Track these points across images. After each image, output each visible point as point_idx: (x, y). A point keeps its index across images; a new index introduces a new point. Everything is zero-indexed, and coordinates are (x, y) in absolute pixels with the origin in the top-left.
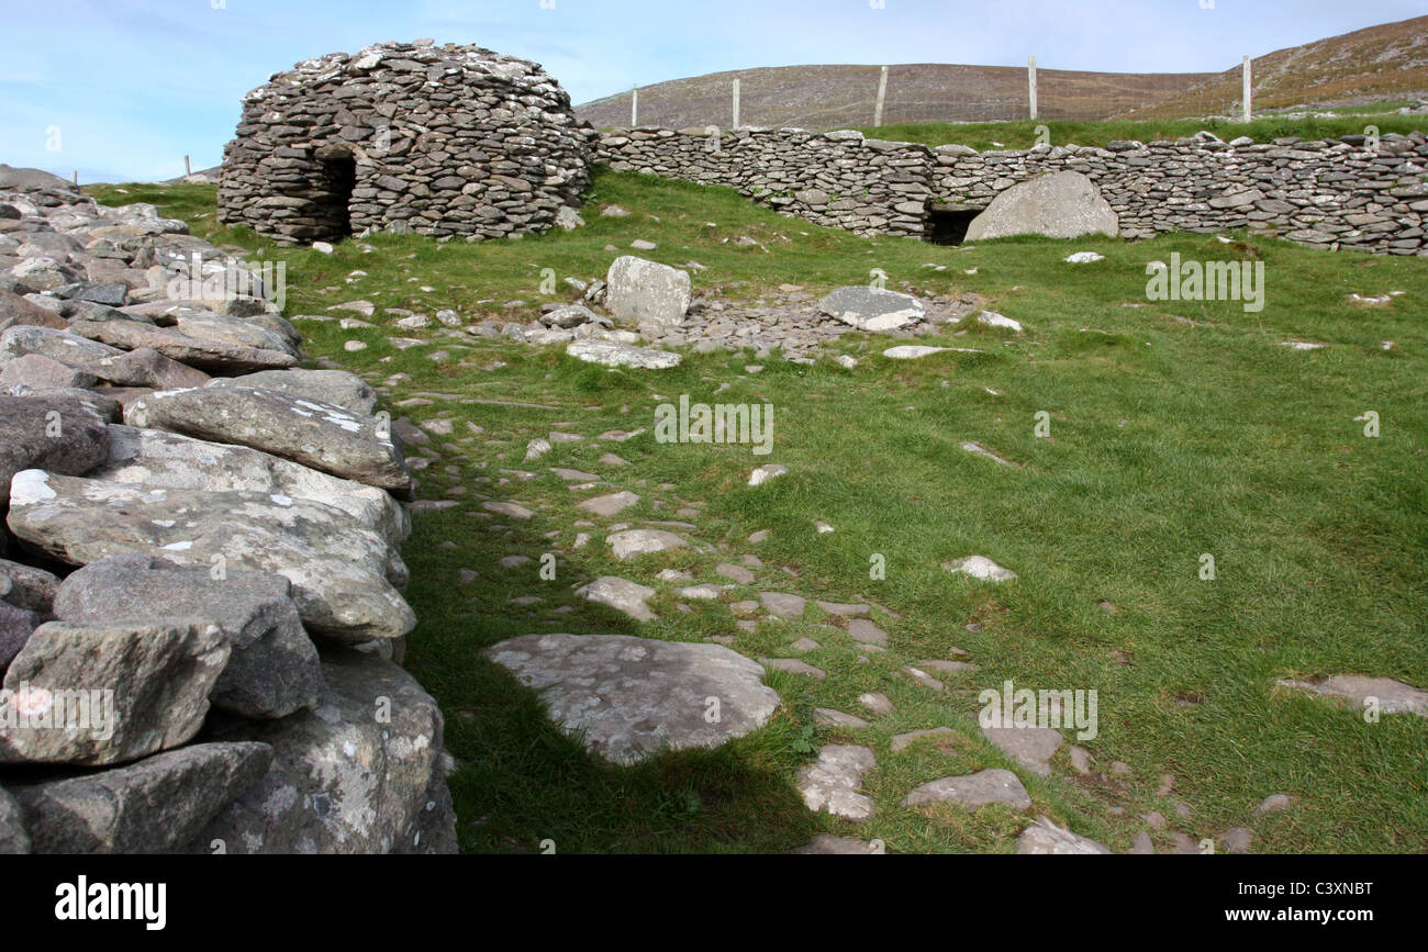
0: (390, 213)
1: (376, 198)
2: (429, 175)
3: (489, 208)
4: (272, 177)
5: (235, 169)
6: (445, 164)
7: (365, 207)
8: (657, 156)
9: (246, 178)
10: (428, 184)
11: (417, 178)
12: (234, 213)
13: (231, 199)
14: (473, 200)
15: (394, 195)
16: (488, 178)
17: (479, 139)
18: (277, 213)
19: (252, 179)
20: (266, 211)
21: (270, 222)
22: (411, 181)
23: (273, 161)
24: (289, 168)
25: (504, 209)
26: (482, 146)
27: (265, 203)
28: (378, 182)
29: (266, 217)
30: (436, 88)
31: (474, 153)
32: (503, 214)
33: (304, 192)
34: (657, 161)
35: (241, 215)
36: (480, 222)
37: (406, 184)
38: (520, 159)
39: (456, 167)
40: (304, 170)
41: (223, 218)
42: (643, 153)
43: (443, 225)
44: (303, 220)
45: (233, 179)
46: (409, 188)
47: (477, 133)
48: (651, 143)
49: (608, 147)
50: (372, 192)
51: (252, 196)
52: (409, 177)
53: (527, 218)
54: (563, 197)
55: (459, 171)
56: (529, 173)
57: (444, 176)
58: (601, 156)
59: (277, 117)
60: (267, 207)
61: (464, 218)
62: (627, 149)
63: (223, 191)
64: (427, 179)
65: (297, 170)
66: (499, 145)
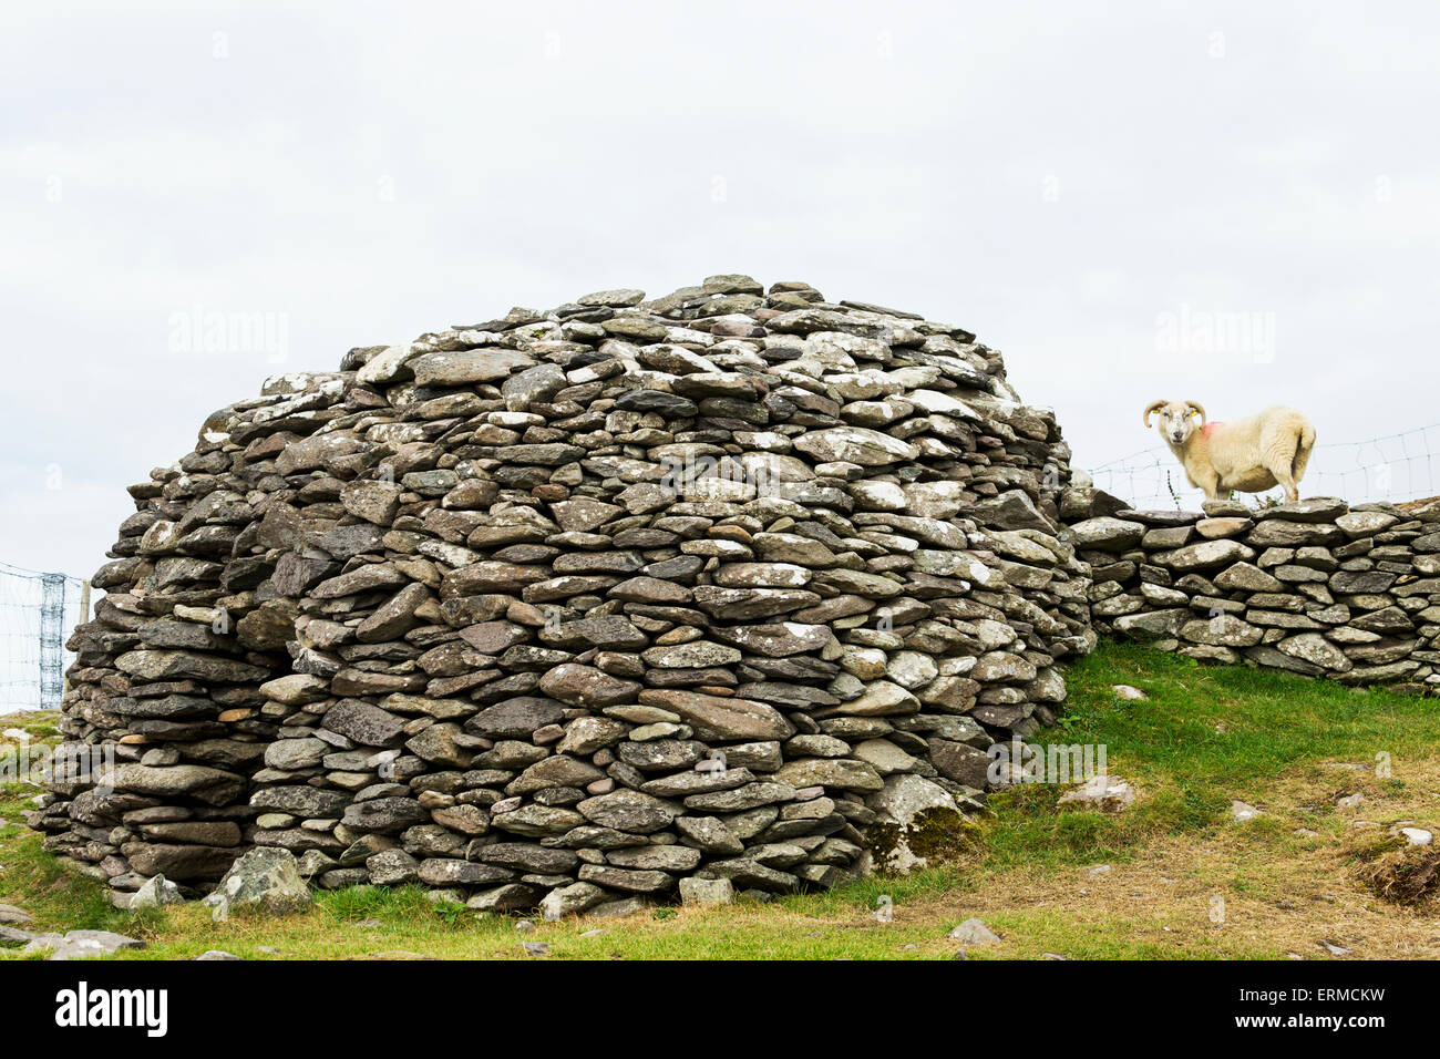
3: (631, 797)
4: (127, 706)
6: (507, 661)
8: (1338, 597)
10: (459, 721)
11: (426, 705)
14: (578, 770)
16: (632, 699)
17: (623, 576)
21: (115, 834)
24: (162, 679)
25: (676, 798)
26: (624, 599)
30: (520, 429)
31: (599, 624)
32: (668, 813)
33: (206, 748)
34: (1337, 614)
36: (588, 843)
37: (398, 725)
38: (741, 635)
39: (542, 668)
40: (208, 686)
42: (1291, 587)
43: (492, 849)
44: (195, 829)
47: (616, 560)
48: (1320, 553)
49: (1176, 573)
52: (401, 702)
53: (749, 826)
54: (912, 749)
55: (548, 681)
56: (773, 678)
57: (505, 696)
58: (1151, 604)
59: (168, 533)
61: (547, 830)
62: (1234, 576)
64: (457, 707)
65: (187, 686)
66: (680, 593)
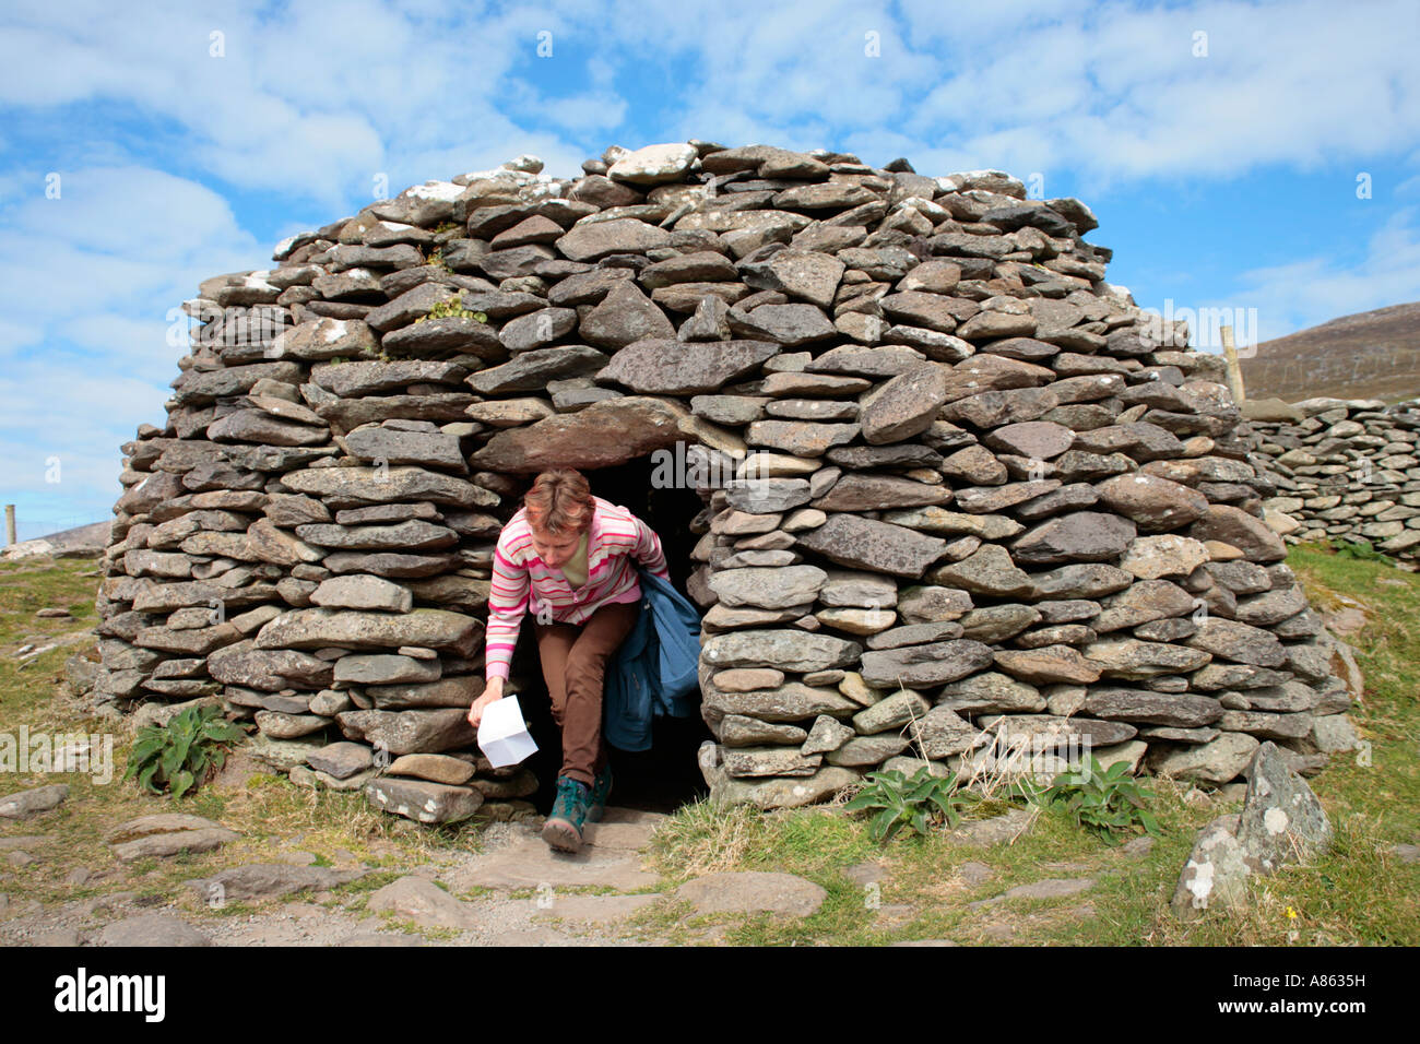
0: (876, 664)
1: (817, 605)
2: (1010, 511)
4: (332, 535)
5: (174, 513)
7: (782, 644)
9: (229, 544)
10: (1010, 543)
11: (968, 523)
12: (169, 667)
13: (159, 615)
14: (1187, 597)
15: (889, 592)
17: (1130, 379)
18: (346, 670)
19: (247, 544)
20: (307, 662)
21: (325, 701)
22: (952, 535)
23: (329, 477)
25: (1273, 625)
27: (301, 635)
28: (822, 543)
29: (307, 685)
31: (1140, 426)
35: (202, 674)
36: (1239, 685)
37: (936, 547)
39: (1097, 477)
41: (126, 684)
45: (171, 547)
46: (946, 560)
47: (1113, 366)
50: (805, 581)
51: (251, 606)
55: (1113, 493)
57: (1063, 511)
59: (338, 333)
60: (308, 648)
63: (123, 588)
64: (1007, 525)
